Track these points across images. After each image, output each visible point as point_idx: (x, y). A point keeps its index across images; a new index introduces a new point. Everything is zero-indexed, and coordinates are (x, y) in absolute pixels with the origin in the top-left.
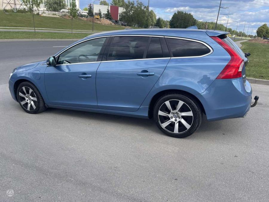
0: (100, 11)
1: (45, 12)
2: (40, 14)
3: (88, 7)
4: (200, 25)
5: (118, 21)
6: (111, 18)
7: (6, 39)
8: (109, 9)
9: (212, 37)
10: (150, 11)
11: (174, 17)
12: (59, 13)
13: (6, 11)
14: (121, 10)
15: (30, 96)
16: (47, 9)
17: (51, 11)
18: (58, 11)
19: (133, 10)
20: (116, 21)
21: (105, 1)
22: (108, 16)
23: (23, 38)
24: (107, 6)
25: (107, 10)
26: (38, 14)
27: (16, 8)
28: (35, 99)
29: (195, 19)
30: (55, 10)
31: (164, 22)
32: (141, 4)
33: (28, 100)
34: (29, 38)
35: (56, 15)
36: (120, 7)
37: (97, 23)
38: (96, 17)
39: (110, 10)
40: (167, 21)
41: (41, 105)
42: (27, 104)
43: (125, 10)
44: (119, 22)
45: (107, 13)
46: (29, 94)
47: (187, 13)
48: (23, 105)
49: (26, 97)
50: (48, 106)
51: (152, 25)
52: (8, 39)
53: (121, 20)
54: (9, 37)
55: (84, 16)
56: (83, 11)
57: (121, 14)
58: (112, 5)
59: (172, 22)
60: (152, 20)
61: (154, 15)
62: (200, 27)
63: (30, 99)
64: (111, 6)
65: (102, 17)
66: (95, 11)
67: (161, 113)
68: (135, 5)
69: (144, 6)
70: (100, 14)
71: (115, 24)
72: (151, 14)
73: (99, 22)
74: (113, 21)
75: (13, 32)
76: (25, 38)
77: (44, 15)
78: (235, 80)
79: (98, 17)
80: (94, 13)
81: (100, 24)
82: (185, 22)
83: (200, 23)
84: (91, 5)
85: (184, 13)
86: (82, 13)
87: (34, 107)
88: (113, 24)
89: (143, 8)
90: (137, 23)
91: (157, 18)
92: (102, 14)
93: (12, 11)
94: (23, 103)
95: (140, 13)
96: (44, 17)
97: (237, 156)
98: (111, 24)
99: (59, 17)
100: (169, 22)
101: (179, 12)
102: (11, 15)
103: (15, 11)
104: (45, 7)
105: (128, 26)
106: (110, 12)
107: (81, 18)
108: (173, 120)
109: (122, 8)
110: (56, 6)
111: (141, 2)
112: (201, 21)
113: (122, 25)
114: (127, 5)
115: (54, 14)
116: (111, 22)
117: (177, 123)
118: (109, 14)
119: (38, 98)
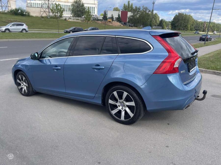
0: (112, 16)
1: (71, 18)
2: (67, 19)
3: (103, 13)
4: (199, 25)
5: (126, 23)
6: (121, 21)
7: (37, 38)
8: (120, 13)
9: (154, 36)
10: (154, 14)
11: (175, 19)
12: (81, 18)
13: (42, 17)
14: (129, 14)
15: (24, 82)
16: (73, 15)
17: (76, 17)
18: (81, 17)
19: (139, 14)
20: (125, 23)
21: (117, 8)
22: (119, 19)
23: (49, 38)
24: (118, 12)
25: (118, 15)
26: (66, 20)
27: (50, 15)
28: (27, 85)
29: (194, 19)
30: (79, 16)
31: (166, 22)
32: (146, 9)
33: (22, 85)
34: (53, 38)
35: (78, 20)
36: (129, 12)
37: (109, 25)
38: (109, 20)
39: (120, 15)
40: (169, 21)
41: (31, 90)
42: (22, 88)
43: (132, 14)
44: (128, 23)
45: (118, 17)
46: (23, 81)
47: (187, 14)
48: (20, 89)
49: (22, 83)
50: (35, 90)
51: (155, 26)
52: (38, 38)
53: (129, 22)
54: (39, 37)
55: (100, 20)
56: (100, 16)
57: (129, 17)
58: (123, 10)
59: (173, 22)
60: (156, 21)
61: (157, 17)
62: (199, 26)
63: (24, 85)
64: (121, 11)
65: (114, 20)
66: (109, 15)
67: (110, 102)
68: (141, 10)
69: (149, 10)
70: (112, 18)
71: (123, 25)
72: (155, 16)
73: (110, 24)
74: (122, 23)
75: (44, 33)
76: (51, 38)
77: (70, 20)
78: (174, 75)
79: (111, 20)
80: (108, 18)
81: (111, 26)
82: (185, 22)
83: (200, 22)
84: (105, 11)
85: (184, 14)
86: (99, 17)
87: (26, 91)
88: (122, 25)
89: (147, 12)
90: (143, 24)
91: (160, 19)
92: (114, 18)
93: (47, 17)
94: (20, 87)
95: (145, 16)
96: (70, 21)
97: (168, 147)
98: (120, 25)
99: (81, 21)
100: (171, 22)
101: (179, 14)
102: (45, 20)
103: (49, 18)
104: (72, 14)
105: (134, 26)
106: (120, 16)
107: (97, 21)
108: (120, 108)
109: (130, 13)
110: (79, 13)
111: (147, 7)
112: (200, 21)
113: (130, 26)
114: (134, 10)
115: (77, 20)
116: (120, 24)
117: (123, 111)
118: (120, 18)
119: (28, 84)
